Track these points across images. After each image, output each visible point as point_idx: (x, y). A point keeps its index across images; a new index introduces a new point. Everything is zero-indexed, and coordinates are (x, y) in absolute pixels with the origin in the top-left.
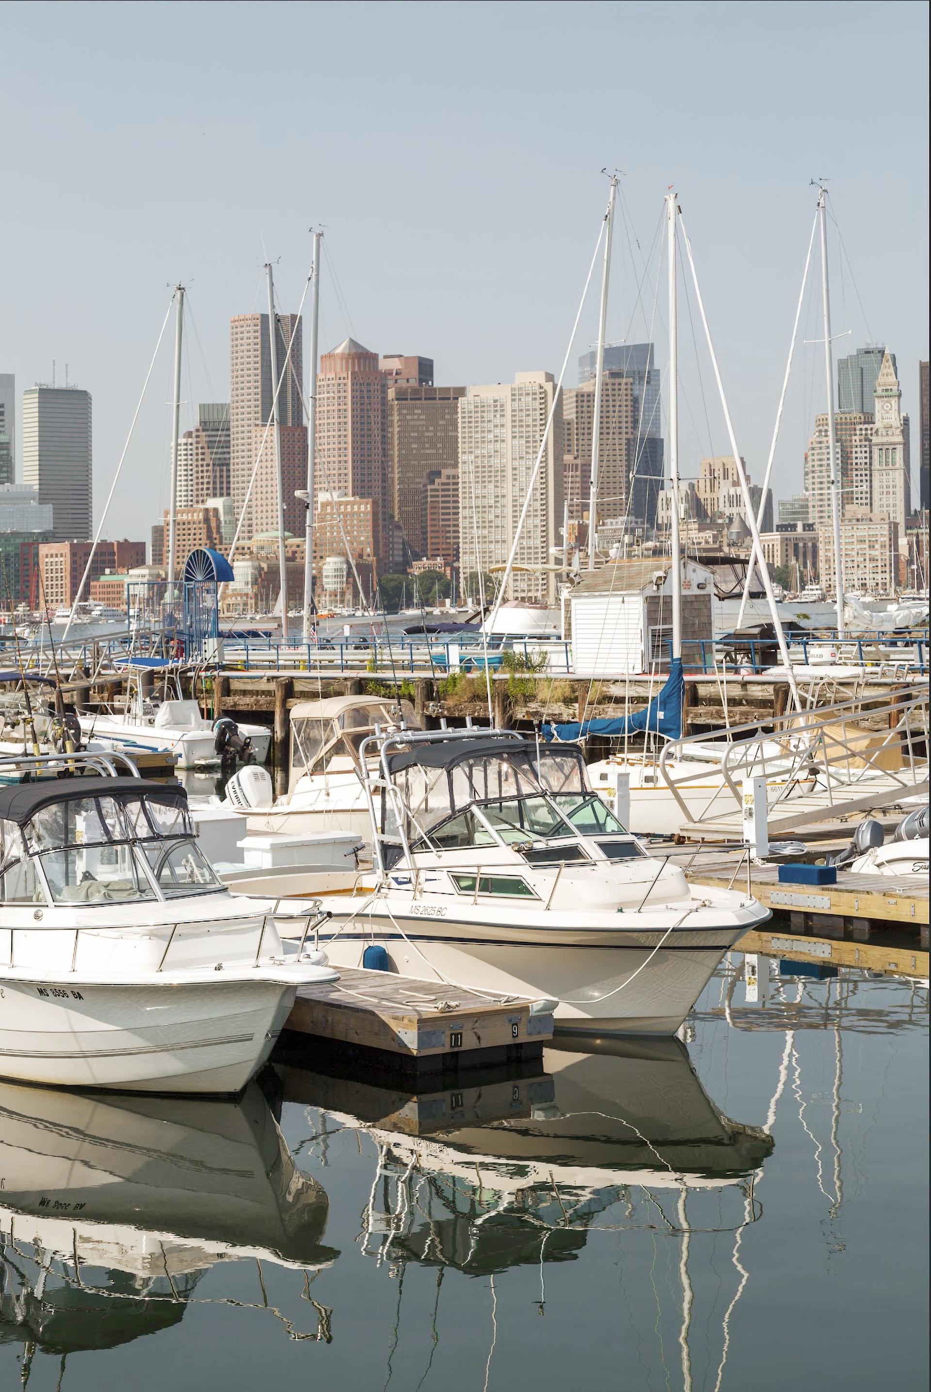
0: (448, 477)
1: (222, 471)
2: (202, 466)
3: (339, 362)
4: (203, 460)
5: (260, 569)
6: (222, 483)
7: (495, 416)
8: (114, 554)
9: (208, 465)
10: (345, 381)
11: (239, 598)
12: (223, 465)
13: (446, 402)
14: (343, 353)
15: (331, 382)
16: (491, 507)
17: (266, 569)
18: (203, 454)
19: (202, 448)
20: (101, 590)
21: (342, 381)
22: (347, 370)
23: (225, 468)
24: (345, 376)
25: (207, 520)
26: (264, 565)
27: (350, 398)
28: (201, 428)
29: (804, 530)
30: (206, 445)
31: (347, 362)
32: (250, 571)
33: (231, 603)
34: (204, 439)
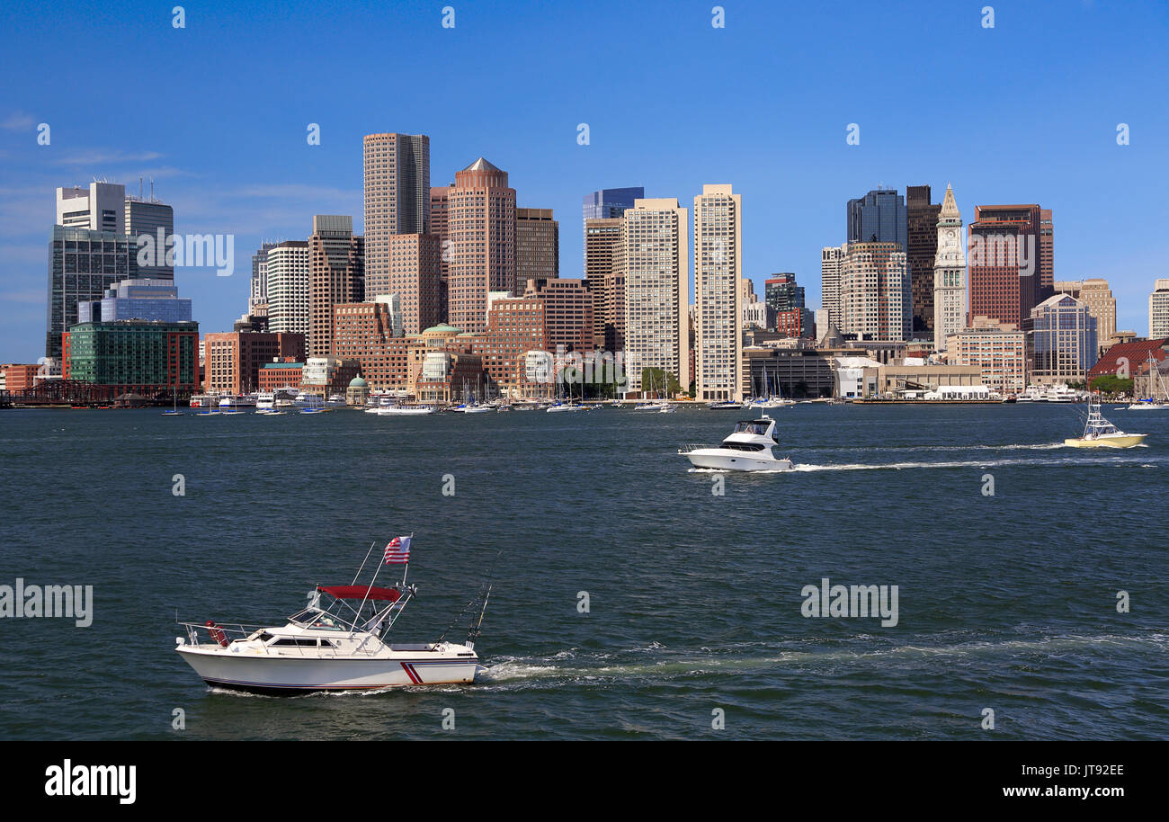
0: (553, 285)
1: (339, 274)
2: (321, 269)
3: (475, 178)
4: (321, 264)
5: (451, 360)
6: (339, 285)
7: (661, 227)
8: (277, 344)
9: (326, 269)
10: (482, 196)
11: (434, 387)
12: (340, 269)
13: (537, 221)
14: (479, 170)
15: (469, 196)
16: (657, 309)
17: (456, 360)
18: (321, 259)
19: (321, 254)
20: (270, 376)
21: (480, 195)
22: (484, 185)
23: (342, 272)
24: (483, 190)
25: (377, 315)
26: (455, 357)
27: (487, 211)
28: (319, 237)
29: (864, 339)
30: (324, 252)
31: (484, 179)
32: (444, 362)
33: (426, 390)
34: (322, 246)
